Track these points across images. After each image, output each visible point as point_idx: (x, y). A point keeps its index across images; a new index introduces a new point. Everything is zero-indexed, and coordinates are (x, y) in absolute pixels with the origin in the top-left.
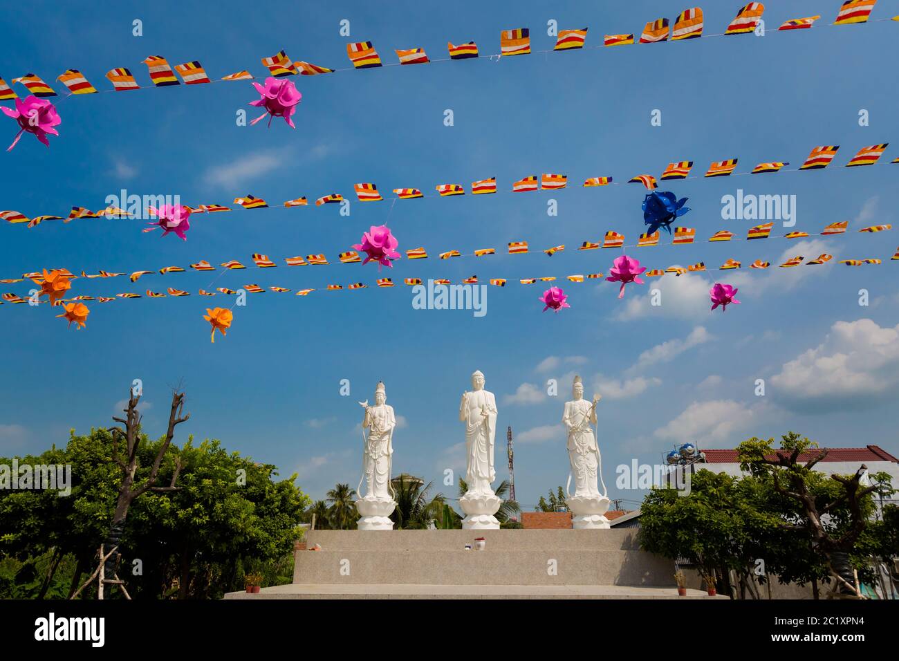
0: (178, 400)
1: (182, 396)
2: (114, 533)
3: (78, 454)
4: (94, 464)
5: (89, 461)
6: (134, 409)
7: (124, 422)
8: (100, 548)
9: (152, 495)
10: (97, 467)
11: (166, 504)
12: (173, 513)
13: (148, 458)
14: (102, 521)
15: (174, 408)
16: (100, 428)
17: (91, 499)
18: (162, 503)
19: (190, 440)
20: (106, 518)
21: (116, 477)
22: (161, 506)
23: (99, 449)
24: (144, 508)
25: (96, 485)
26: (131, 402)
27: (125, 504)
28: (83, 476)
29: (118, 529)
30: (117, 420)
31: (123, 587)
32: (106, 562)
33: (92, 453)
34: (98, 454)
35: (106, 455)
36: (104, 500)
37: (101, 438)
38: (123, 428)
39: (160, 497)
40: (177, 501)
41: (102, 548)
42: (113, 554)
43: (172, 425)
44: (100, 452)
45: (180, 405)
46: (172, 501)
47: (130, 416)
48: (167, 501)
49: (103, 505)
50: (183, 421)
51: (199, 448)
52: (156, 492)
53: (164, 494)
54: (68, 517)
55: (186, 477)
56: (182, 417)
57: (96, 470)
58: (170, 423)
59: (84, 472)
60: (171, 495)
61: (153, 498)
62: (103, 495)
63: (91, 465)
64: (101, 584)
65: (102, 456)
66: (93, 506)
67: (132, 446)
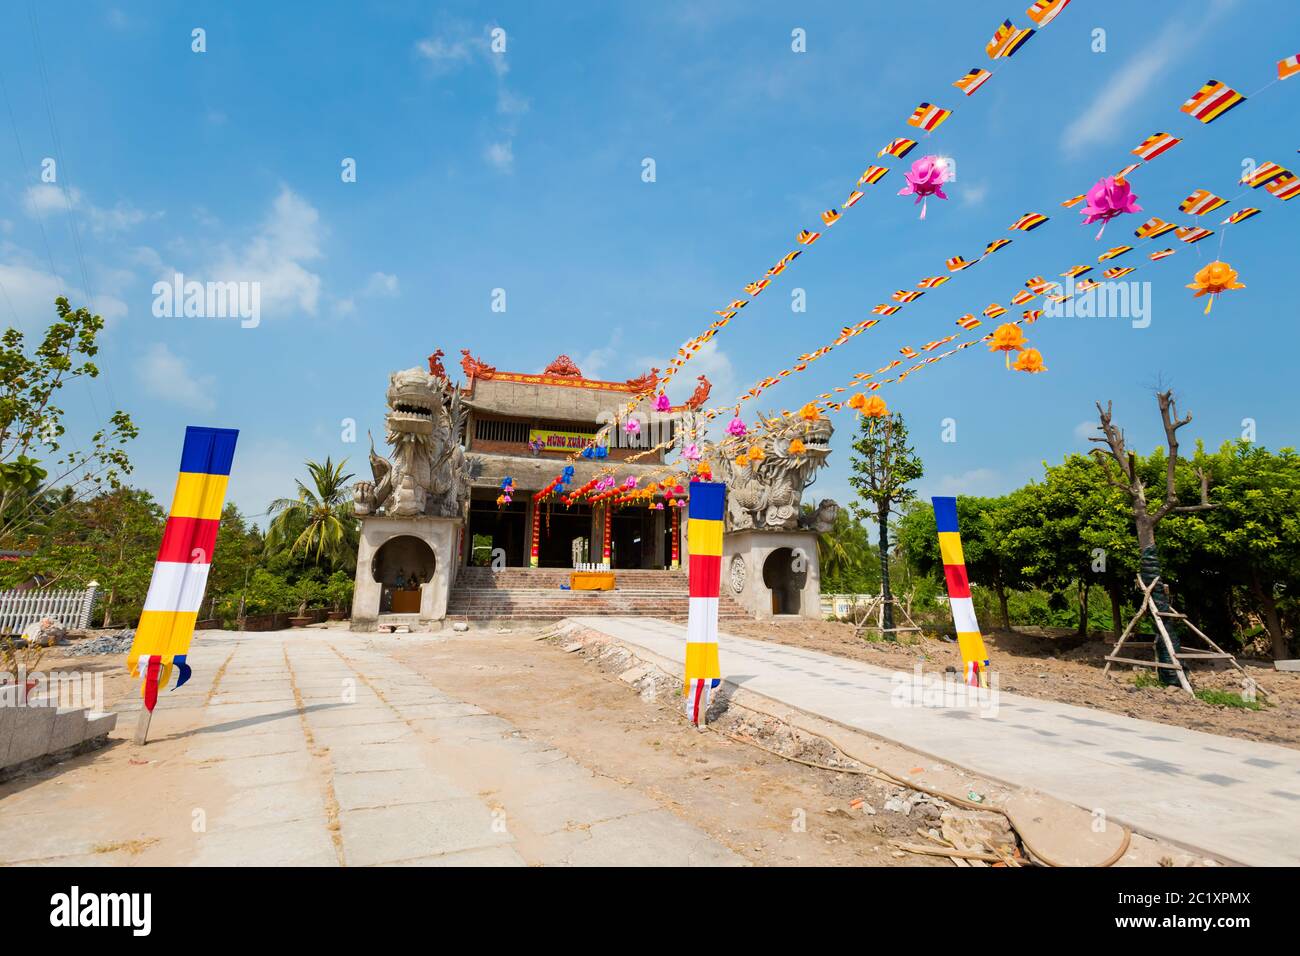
0: (1166, 401)
1: (1169, 394)
2: (1147, 562)
3: (1061, 485)
4: (1085, 491)
5: (1076, 490)
6: (1110, 424)
7: (1105, 441)
8: (1136, 578)
9: (1173, 518)
10: (1088, 495)
11: (1201, 527)
12: (1214, 536)
13: (1150, 476)
14: (1121, 550)
15: (1164, 411)
16: (1073, 454)
17: (1096, 528)
18: (1193, 525)
19: (1200, 446)
20: (1123, 546)
21: (1117, 502)
22: (1193, 529)
23: (1082, 475)
24: (1169, 533)
25: (1096, 514)
26: (1102, 417)
27: (1148, 530)
28: (1077, 506)
29: (1151, 557)
30: (1095, 440)
31: (1187, 622)
32: (1151, 593)
33: (1077, 481)
34: (1084, 481)
35: (1094, 480)
36: (1113, 528)
37: (1078, 464)
38: (1106, 447)
39: (1187, 518)
40: (1216, 522)
41: (1140, 578)
42: (1156, 585)
43: (1171, 431)
44: (1084, 479)
45: (1171, 406)
46: (1208, 523)
47: (1107, 433)
48: (1199, 523)
49: (1113, 533)
50: (1185, 423)
51: (1218, 453)
52: (1178, 513)
53: (1191, 515)
54: (1080, 549)
55: (1215, 491)
56: (1182, 419)
57: (1089, 498)
58: (1167, 430)
59: (1076, 502)
60: (1203, 515)
61: (1177, 521)
62: (1109, 523)
63: (1081, 493)
64: (1157, 618)
65: (1091, 484)
66: (1102, 535)
67: (1126, 465)
